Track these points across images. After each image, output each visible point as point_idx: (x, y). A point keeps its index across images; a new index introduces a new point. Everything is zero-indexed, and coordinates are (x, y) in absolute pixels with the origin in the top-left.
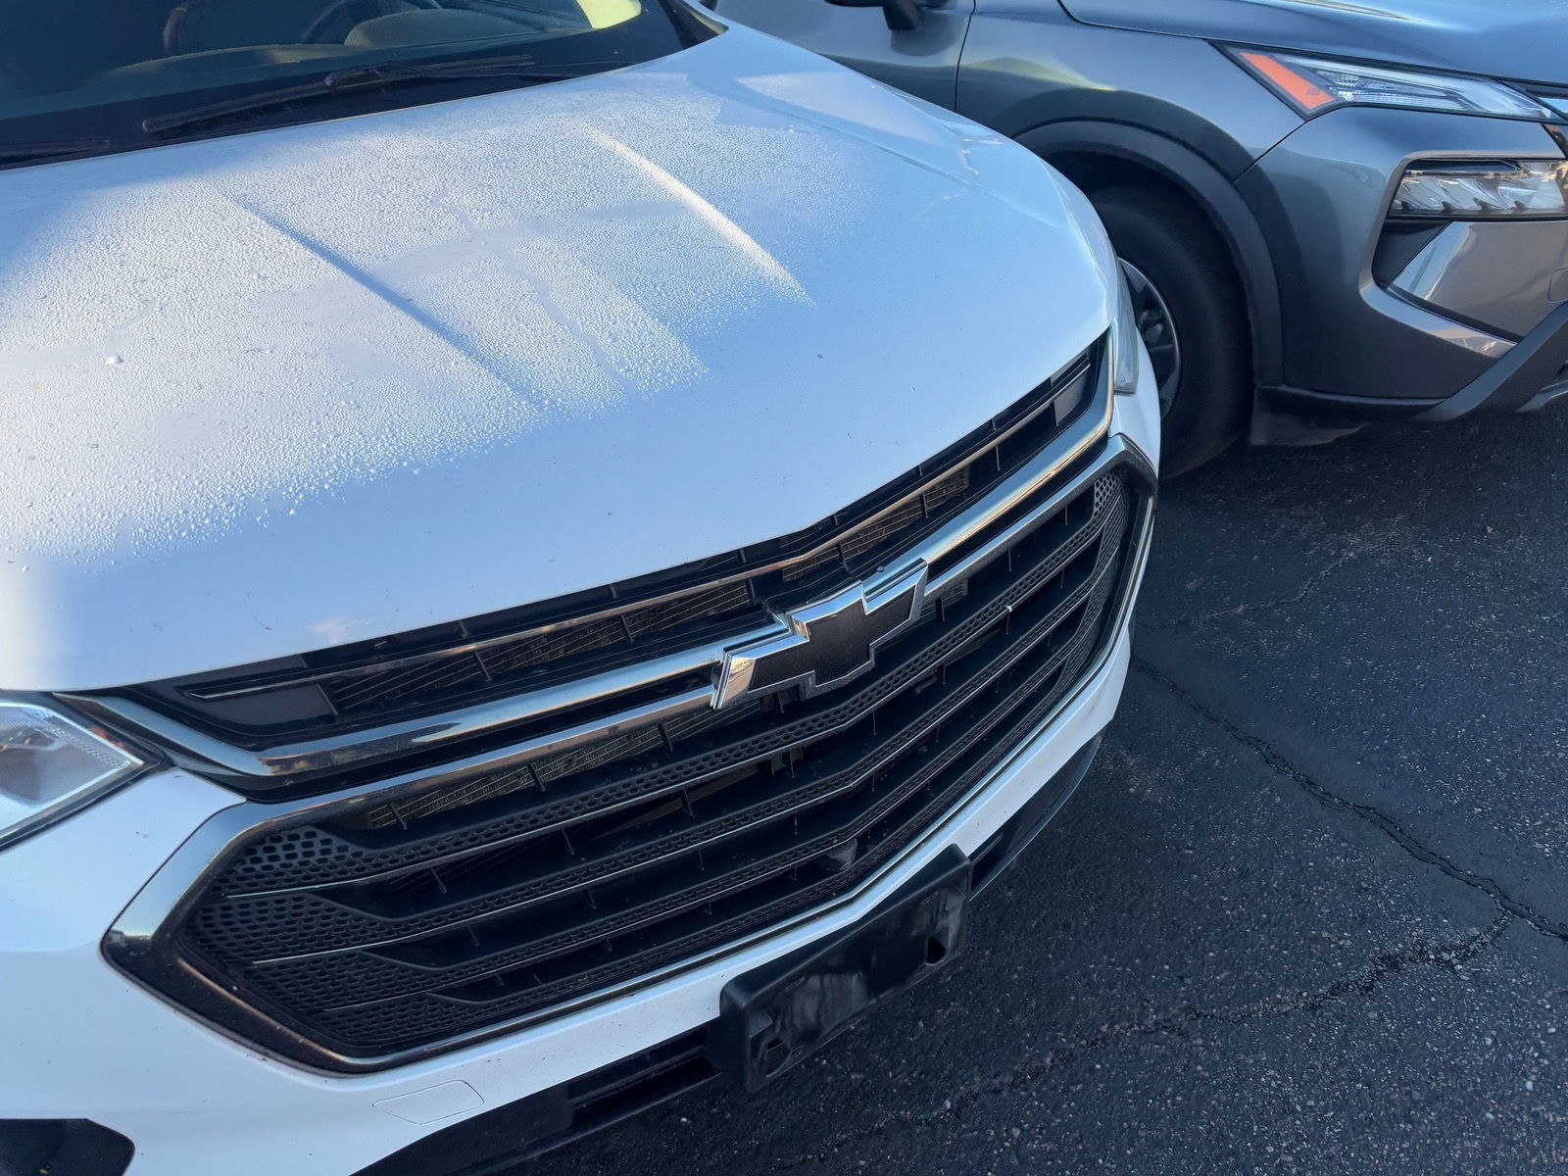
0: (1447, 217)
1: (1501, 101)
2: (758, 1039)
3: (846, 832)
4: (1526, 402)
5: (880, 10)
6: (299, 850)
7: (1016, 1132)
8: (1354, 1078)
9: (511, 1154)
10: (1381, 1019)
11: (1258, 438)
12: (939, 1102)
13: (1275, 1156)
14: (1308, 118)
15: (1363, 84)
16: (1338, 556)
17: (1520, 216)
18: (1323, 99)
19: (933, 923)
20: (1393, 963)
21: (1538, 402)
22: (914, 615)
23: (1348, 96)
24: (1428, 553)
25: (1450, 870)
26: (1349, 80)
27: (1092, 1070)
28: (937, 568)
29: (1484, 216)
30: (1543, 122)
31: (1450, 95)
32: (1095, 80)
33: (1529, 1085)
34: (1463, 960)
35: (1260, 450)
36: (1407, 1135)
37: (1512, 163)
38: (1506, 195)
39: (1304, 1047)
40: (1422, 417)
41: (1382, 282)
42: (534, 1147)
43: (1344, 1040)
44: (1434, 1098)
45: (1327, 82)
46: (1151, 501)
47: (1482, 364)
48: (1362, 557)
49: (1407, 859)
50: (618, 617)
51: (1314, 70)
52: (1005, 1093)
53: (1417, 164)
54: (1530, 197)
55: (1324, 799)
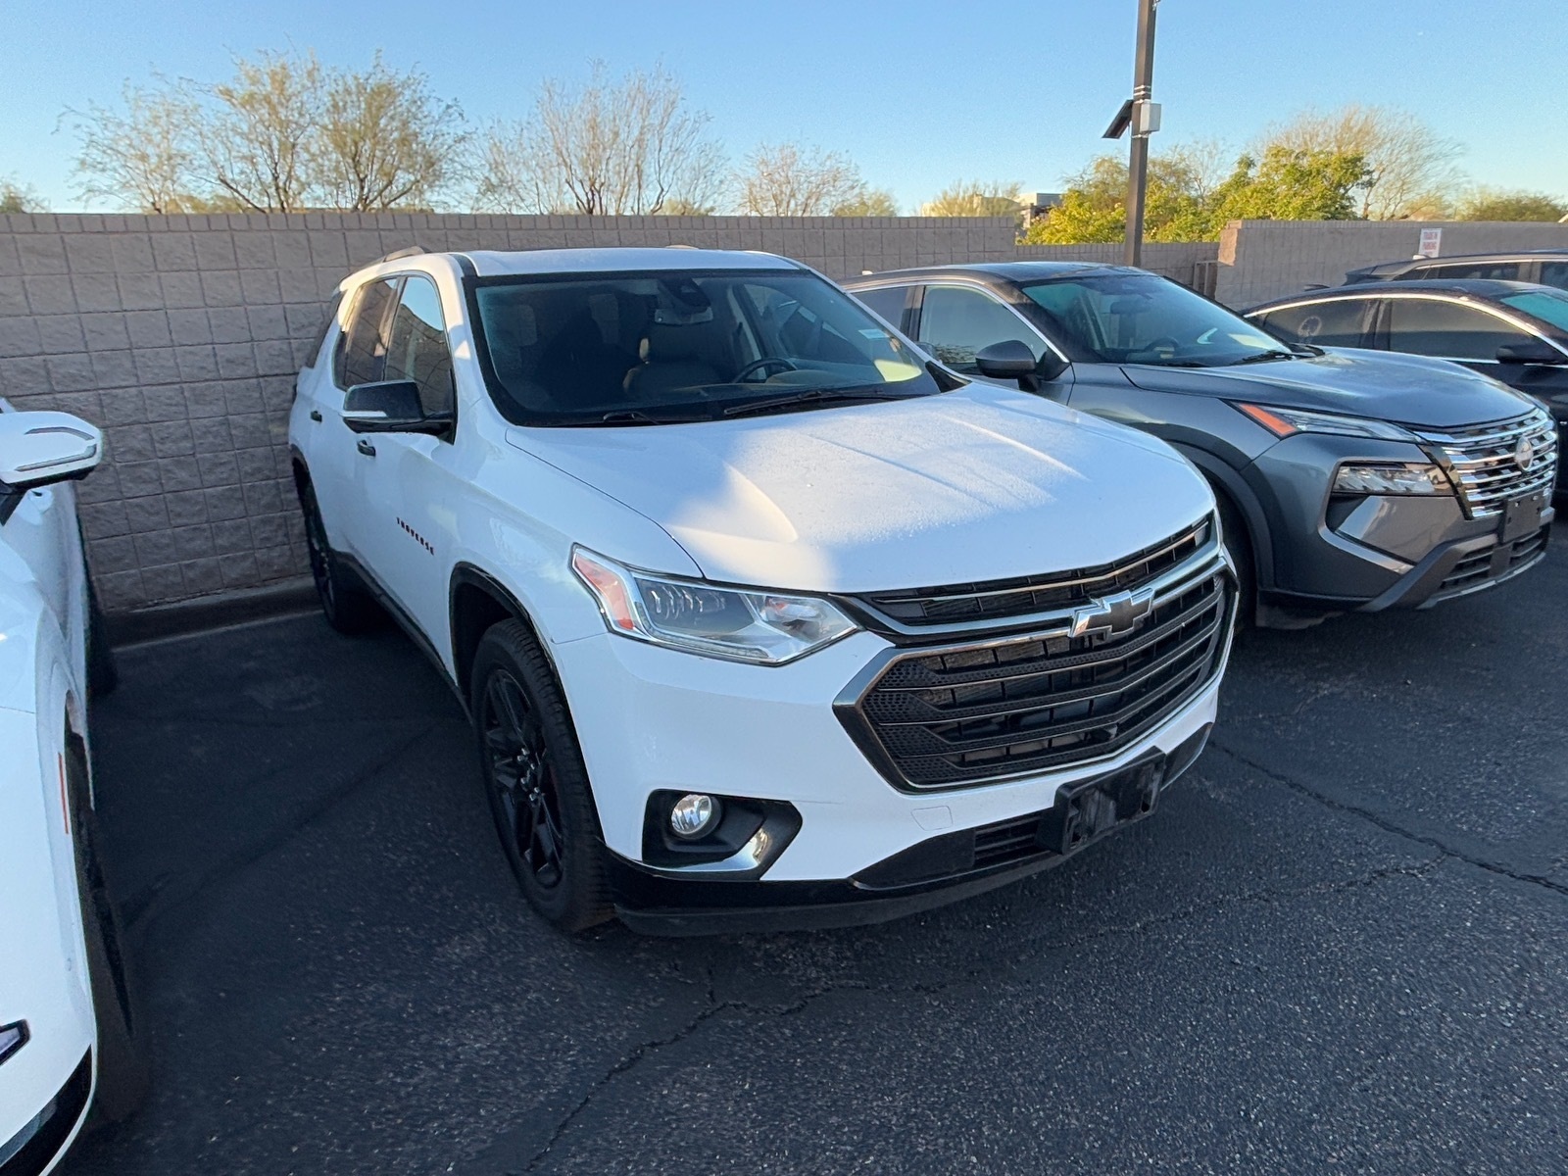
0: (1366, 494)
1: (1391, 433)
2: (1071, 819)
3: (1113, 719)
4: (1424, 601)
5: (1016, 380)
6: (911, 671)
7: (1181, 937)
8: (1366, 918)
9: (948, 874)
10: (1378, 896)
11: (1261, 622)
12: (1133, 923)
13: (1327, 949)
14: (1282, 439)
15: (1311, 422)
16: (1317, 692)
17: (1408, 494)
18: (1290, 429)
19: (1146, 786)
20: (1382, 874)
21: (1430, 604)
22: (1148, 612)
23: (1304, 428)
24: (1372, 692)
25: (1409, 835)
26: (1304, 421)
27: (1218, 913)
28: (1159, 594)
29: (1387, 493)
30: (1417, 444)
31: (1361, 428)
32: (1152, 417)
33: (1468, 924)
34: (1422, 873)
35: (1263, 629)
36: (1401, 942)
37: (1402, 464)
38: (1400, 483)
39: (1336, 907)
40: (1363, 608)
41: (1332, 529)
42: (960, 871)
43: (1358, 903)
44: (1413, 928)
45: (1292, 421)
46: (1237, 594)
47: (1395, 577)
48: (1332, 694)
49: (1382, 830)
50: (1030, 592)
51: (1282, 415)
52: (1169, 921)
53: (1345, 464)
54: (1413, 485)
55: (1330, 804)
